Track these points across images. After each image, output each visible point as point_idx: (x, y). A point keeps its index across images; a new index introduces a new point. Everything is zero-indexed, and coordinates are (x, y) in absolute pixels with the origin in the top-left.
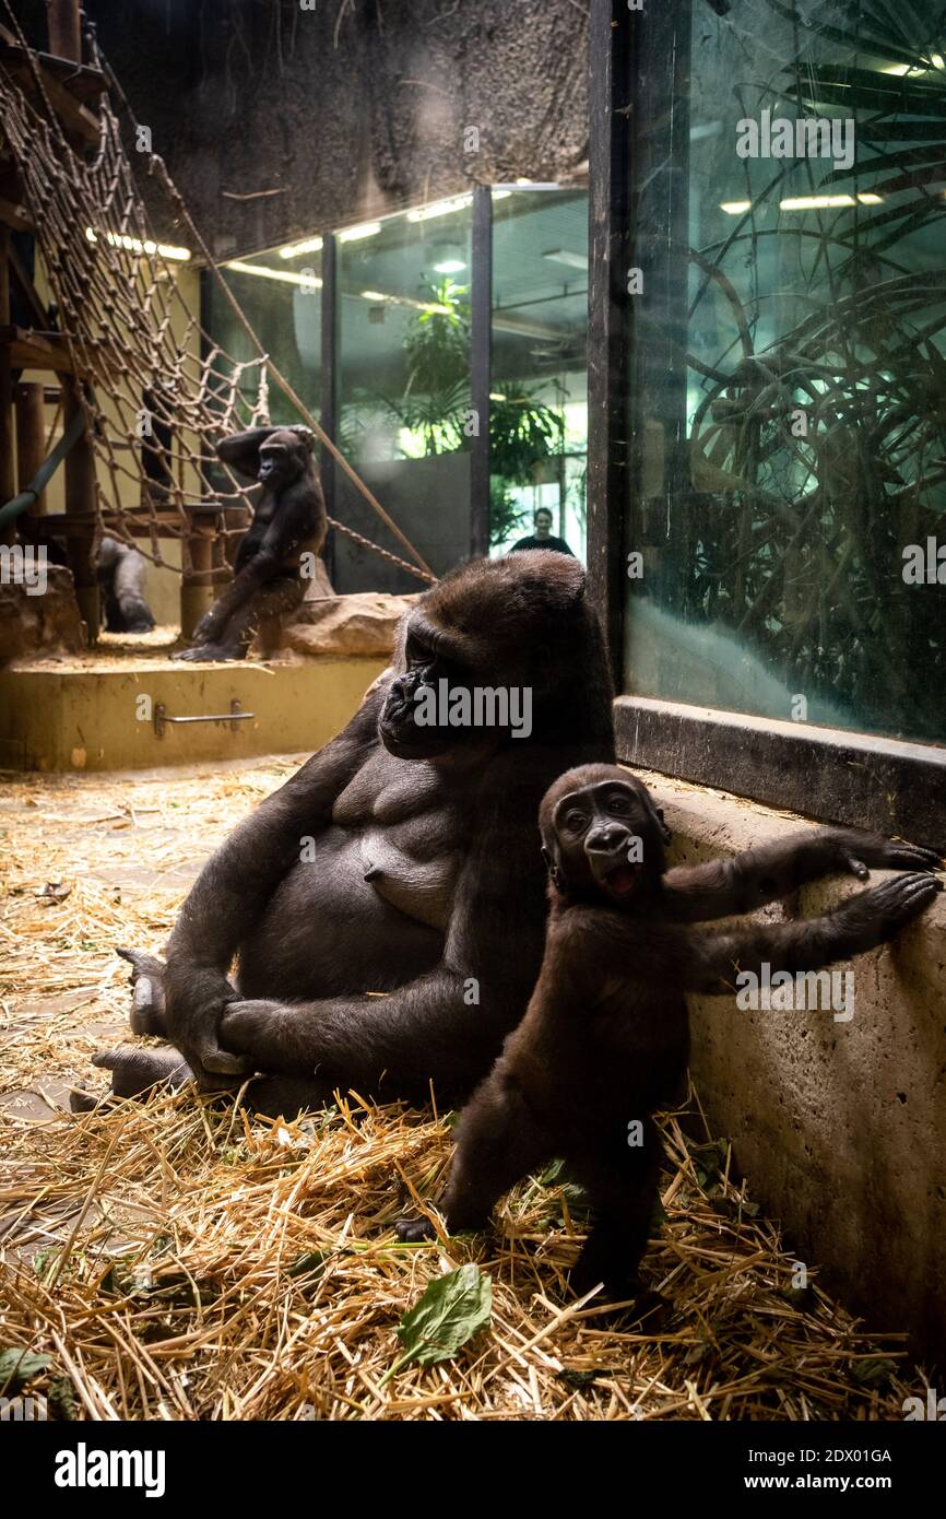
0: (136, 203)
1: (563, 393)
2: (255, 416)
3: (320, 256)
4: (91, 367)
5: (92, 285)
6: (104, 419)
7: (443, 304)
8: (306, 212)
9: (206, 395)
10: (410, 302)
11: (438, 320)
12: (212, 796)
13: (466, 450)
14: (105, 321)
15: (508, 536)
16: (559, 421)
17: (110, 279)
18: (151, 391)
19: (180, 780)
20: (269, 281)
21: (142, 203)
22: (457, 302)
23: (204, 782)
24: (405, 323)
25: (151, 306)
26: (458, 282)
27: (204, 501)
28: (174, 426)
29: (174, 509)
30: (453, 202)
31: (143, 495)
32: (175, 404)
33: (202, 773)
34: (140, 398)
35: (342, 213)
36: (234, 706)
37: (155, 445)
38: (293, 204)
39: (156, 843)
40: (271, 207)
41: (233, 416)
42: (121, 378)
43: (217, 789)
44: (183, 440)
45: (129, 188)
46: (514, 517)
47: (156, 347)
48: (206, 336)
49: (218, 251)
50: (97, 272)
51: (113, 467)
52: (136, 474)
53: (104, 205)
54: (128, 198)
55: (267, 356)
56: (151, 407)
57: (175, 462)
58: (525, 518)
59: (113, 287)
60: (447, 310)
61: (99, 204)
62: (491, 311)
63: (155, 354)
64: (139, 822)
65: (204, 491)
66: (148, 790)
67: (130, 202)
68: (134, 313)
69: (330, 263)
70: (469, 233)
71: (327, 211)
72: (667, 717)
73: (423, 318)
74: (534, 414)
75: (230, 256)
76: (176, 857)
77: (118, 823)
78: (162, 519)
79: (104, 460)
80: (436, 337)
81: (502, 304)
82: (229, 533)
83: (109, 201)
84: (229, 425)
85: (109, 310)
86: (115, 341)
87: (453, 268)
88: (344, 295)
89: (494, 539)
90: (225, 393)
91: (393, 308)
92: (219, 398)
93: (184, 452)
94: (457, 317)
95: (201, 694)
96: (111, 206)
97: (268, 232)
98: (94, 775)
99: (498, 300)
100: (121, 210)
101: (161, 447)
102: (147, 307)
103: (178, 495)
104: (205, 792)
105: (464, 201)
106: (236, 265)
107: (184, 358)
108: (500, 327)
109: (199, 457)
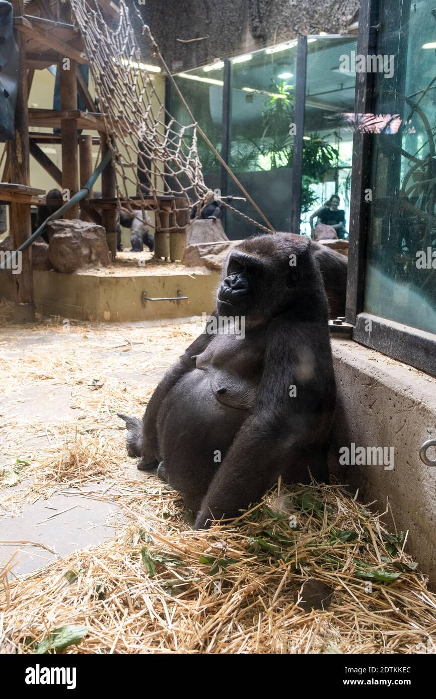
0: (136, 49)
1: (339, 138)
2: (191, 152)
3: (223, 71)
4: (114, 131)
5: (116, 91)
6: (120, 155)
7: (281, 94)
8: (216, 49)
9: (168, 141)
10: (265, 92)
11: (279, 101)
12: (168, 336)
13: (290, 167)
14: (122, 109)
15: (309, 209)
16: (336, 152)
17: (124, 88)
18: (143, 142)
19: (153, 327)
20: (198, 82)
21: (139, 49)
22: (288, 93)
23: (164, 328)
24: (263, 104)
25: (142, 99)
26: (289, 84)
27: (165, 194)
28: (153, 159)
29: (152, 198)
30: (288, 44)
31: (137, 191)
32: (153, 148)
33: (163, 324)
34: (137, 146)
35: (234, 50)
36: (178, 293)
37: (144, 168)
38: (210, 44)
39: (142, 360)
40: (200, 46)
41: (180, 151)
42: (128, 135)
43: (170, 333)
44: (157, 165)
45: (133, 41)
46: (313, 200)
47: (145, 120)
48: (168, 113)
49: (174, 68)
50: (118, 85)
51: (125, 178)
52: (135, 181)
53: (121, 51)
54: (133, 46)
55: (196, 123)
56: (142, 149)
57: (153, 176)
58: (317, 200)
59: (125, 92)
60: (283, 97)
61: (119, 51)
62: (305, 96)
63: (144, 123)
64: (134, 348)
65: (166, 189)
66: (139, 332)
67: (134, 48)
68: (135, 104)
69: (227, 73)
70: (295, 59)
71: (227, 48)
72: (384, 326)
73: (272, 101)
74: (324, 149)
75: (180, 71)
76: (152, 367)
77: (125, 348)
78: (146, 203)
79: (120, 175)
80: (277, 110)
81: (311, 93)
82: (177, 210)
83: (124, 48)
84: (178, 157)
85: (123, 103)
86: (125, 117)
87: (287, 76)
88: (234, 89)
89: (303, 210)
90: (176, 141)
91: (257, 95)
92: (173, 143)
93: (157, 171)
94: (288, 101)
95: (164, 287)
96: (125, 51)
97: (198, 59)
98: (114, 324)
99: (308, 91)
100: (129, 53)
101: (147, 169)
102: (140, 100)
103: (154, 192)
104: (165, 334)
105: (293, 43)
106: (182, 75)
107: (158, 124)
108: (309, 105)
109: (164, 174)
